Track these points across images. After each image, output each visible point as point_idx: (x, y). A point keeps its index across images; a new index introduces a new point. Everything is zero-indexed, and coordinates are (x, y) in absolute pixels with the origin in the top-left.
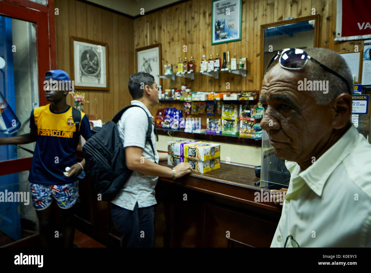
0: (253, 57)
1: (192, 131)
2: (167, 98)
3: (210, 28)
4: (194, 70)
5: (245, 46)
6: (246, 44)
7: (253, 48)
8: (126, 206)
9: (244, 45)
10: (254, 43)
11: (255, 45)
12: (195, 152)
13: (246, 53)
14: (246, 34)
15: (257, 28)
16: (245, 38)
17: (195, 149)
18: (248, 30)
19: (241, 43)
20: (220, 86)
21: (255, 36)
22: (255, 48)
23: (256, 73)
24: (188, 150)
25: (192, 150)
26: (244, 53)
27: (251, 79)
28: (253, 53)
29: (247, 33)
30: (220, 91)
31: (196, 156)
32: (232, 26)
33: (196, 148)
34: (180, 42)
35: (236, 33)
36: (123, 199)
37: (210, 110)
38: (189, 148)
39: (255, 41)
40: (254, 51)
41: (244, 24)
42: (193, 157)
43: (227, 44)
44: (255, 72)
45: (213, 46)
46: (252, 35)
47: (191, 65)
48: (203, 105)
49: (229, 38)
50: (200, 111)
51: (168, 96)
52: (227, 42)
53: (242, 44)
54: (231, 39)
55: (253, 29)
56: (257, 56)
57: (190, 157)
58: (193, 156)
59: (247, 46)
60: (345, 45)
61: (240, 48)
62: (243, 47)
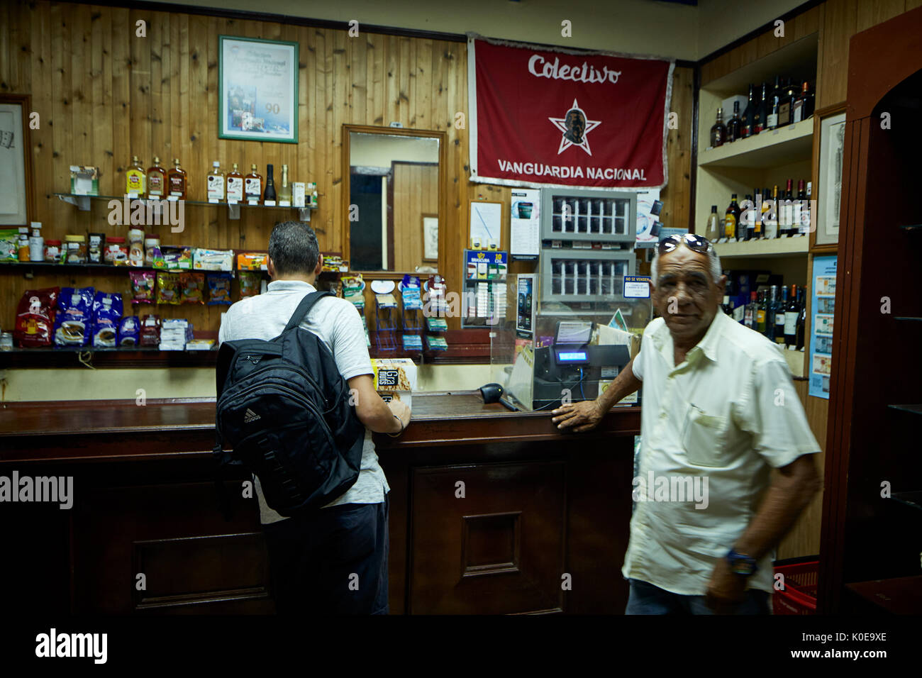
0: (326, 182)
1: (185, 346)
2: (74, 259)
3: (211, 97)
4: (183, 193)
5: (308, 157)
6: (308, 153)
7: (326, 166)
8: (371, 498)
9: (305, 155)
10: (326, 156)
11: (330, 160)
12: (396, 378)
13: (309, 172)
14: (308, 134)
15: (333, 126)
16: (308, 141)
17: (397, 371)
18: (312, 126)
19: (297, 147)
20: (243, 238)
21: (329, 141)
22: (329, 167)
23: (333, 217)
24: (379, 375)
25: (389, 374)
26: (306, 173)
27: (321, 228)
28: (326, 177)
29: (312, 131)
30: (244, 248)
31: (399, 383)
32: (276, 107)
33: (398, 369)
34: (109, 109)
35: (285, 125)
36: (363, 487)
37: (221, 293)
38: (381, 370)
39: (330, 151)
40: (328, 172)
41: (303, 110)
42: (390, 387)
43: (262, 145)
44: (329, 215)
45: (223, 143)
46: (323, 138)
47: (176, 181)
48: (196, 280)
49: (268, 132)
50: (188, 297)
51: (79, 256)
52: (262, 141)
53: (300, 151)
54: (272, 135)
55: (325, 127)
56: (335, 182)
57: (382, 388)
58: (390, 385)
59: (311, 158)
60: (482, 189)
61: (295, 158)
62: (303, 158)
